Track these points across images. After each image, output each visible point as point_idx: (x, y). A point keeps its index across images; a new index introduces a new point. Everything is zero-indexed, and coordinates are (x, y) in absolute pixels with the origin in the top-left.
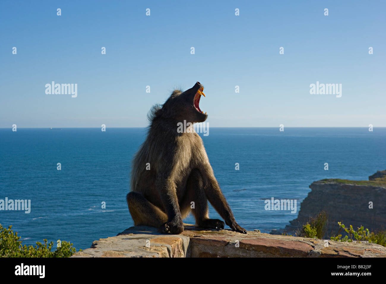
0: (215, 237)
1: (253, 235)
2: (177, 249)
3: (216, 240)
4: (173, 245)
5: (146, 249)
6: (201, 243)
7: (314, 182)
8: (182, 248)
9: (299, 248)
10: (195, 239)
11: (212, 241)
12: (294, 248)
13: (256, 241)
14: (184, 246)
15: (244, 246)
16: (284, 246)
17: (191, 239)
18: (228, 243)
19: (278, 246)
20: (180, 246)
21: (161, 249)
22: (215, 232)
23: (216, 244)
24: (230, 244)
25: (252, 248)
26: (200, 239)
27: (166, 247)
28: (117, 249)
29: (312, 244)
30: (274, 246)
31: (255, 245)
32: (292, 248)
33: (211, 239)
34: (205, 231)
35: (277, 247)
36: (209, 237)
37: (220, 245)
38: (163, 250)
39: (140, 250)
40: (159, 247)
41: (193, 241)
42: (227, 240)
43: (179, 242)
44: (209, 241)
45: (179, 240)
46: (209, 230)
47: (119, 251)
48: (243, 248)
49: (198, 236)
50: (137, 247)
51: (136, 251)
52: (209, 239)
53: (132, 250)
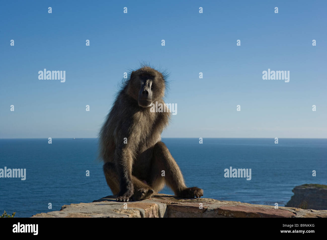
0: (193, 204)
1: (233, 204)
2: (151, 214)
3: (194, 206)
4: (147, 209)
5: (116, 211)
6: (178, 210)
7: (296, 187)
8: (158, 214)
9: (280, 214)
10: (172, 205)
11: (189, 208)
12: (274, 214)
13: (235, 208)
14: (160, 212)
15: (222, 212)
16: (264, 212)
17: (167, 206)
18: (206, 209)
19: (258, 212)
20: (155, 212)
21: (132, 212)
22: (194, 201)
23: (193, 211)
24: (208, 211)
25: (231, 214)
26: (177, 206)
27: (139, 210)
28: (85, 212)
29: (293, 211)
30: (253, 212)
31: (233, 211)
32: (273, 214)
33: (189, 206)
34: (183, 200)
35: (257, 214)
36: (187, 204)
37: (197, 212)
38: (135, 213)
39: (110, 212)
40: (131, 210)
41: (170, 208)
42: (205, 207)
43: (154, 207)
44: (186, 208)
45: (154, 205)
46: (188, 199)
47: (86, 213)
48: (221, 215)
49: (176, 203)
50: (107, 210)
51: (104, 213)
52: (187, 205)
53: (100, 212)
